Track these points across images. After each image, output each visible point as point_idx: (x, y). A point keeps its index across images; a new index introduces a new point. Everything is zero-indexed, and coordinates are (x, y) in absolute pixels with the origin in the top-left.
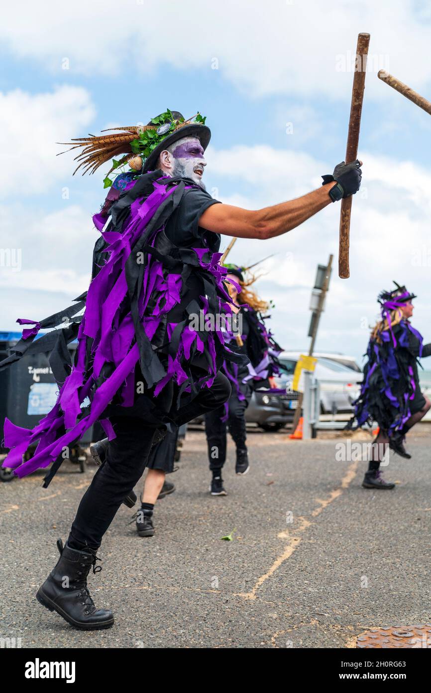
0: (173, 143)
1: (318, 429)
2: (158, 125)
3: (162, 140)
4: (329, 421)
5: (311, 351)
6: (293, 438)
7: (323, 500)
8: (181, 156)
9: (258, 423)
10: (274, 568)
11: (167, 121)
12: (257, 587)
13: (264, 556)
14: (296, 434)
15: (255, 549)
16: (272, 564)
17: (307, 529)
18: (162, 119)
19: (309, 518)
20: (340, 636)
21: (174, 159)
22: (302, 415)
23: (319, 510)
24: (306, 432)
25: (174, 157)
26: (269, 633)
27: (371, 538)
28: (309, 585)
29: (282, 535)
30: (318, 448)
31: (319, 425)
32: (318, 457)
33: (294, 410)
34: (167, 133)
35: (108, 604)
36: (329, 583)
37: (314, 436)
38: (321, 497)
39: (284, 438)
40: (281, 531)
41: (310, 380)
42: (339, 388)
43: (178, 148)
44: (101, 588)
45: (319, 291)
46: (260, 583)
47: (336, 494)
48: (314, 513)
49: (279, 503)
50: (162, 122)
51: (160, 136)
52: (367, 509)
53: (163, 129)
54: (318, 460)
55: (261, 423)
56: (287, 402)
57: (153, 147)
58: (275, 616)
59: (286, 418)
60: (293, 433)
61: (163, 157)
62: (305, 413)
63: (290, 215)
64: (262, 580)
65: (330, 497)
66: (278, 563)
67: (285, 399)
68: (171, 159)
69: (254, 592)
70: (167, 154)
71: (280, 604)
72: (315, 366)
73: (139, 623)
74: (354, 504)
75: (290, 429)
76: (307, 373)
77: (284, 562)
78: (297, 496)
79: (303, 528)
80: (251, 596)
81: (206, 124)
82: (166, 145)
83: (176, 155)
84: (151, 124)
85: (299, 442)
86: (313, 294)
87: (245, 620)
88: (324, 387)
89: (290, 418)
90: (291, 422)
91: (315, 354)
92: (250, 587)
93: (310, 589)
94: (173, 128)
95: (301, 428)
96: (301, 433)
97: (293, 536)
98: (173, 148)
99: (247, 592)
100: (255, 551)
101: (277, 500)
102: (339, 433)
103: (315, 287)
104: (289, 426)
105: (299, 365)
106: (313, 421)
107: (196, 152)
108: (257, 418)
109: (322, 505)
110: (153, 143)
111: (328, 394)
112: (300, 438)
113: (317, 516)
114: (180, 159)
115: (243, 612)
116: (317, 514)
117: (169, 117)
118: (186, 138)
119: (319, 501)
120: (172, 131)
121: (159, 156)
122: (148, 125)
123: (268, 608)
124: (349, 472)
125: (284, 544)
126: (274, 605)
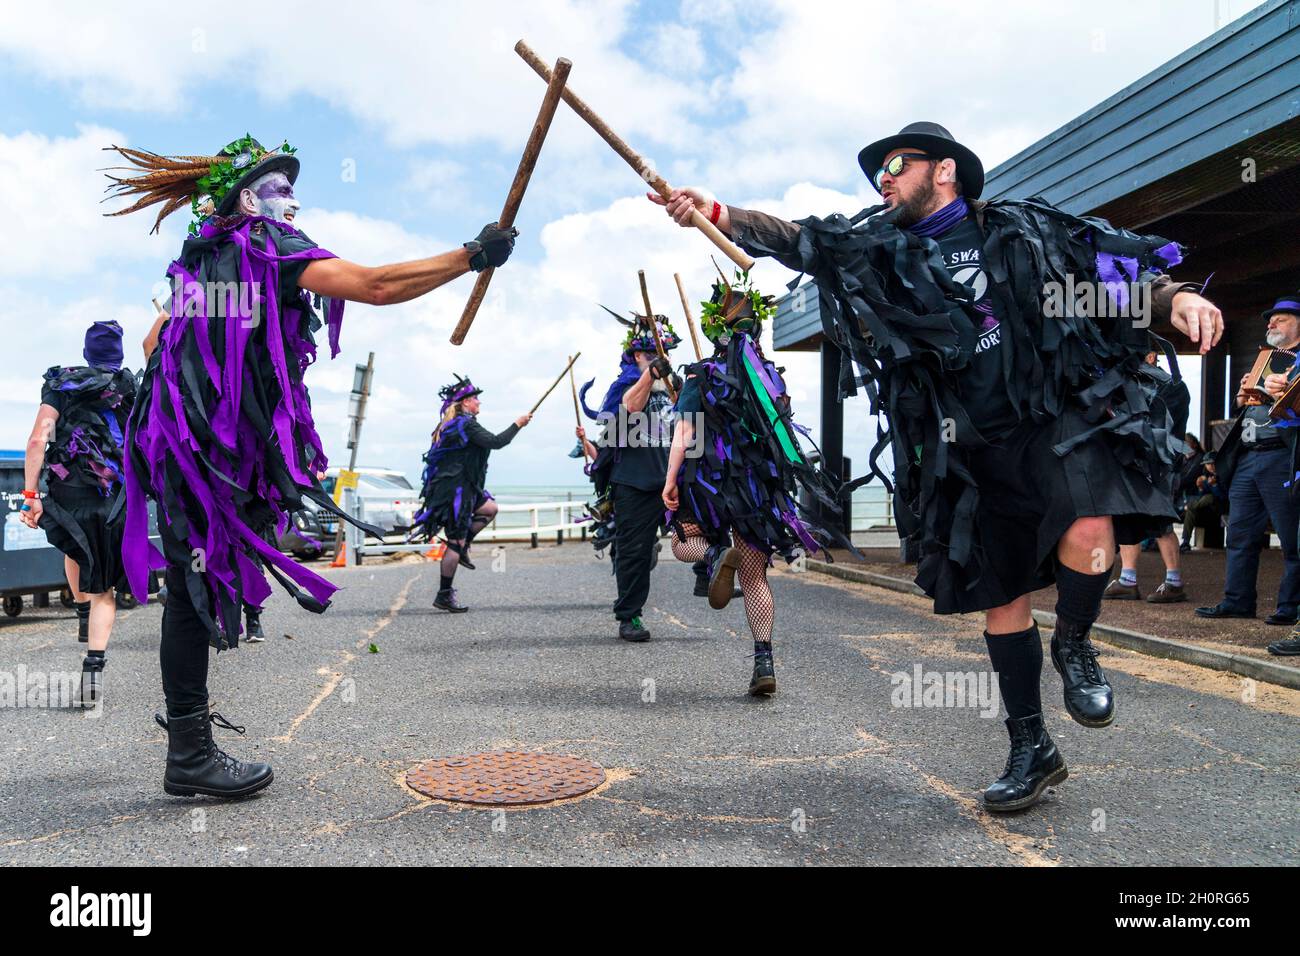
0: (256, 179)
1: (363, 555)
2: (232, 155)
3: (242, 175)
4: (375, 545)
5: (352, 466)
6: (335, 566)
7: (369, 630)
8: (269, 196)
9: (292, 551)
10: (312, 707)
11: (245, 151)
12: (293, 728)
13: (301, 695)
14: (338, 562)
15: (291, 688)
16: (310, 703)
17: (351, 663)
18: (238, 147)
19: (353, 650)
20: (388, 772)
21: (259, 201)
22: (344, 539)
23: (364, 641)
24: (350, 558)
25: (259, 198)
26: (308, 776)
27: (422, 667)
28: (353, 722)
29: (323, 671)
30: (364, 575)
31: (364, 550)
32: (364, 585)
33: (335, 534)
34: (248, 166)
35: (114, 762)
36: (375, 718)
37: (358, 562)
38: (367, 627)
39: (324, 566)
40: (321, 667)
41: (352, 498)
42: (386, 507)
43: (263, 186)
44: (105, 745)
45: (357, 397)
46: (297, 724)
47: (384, 623)
48: (359, 645)
49: (319, 637)
50: (238, 152)
51: (239, 171)
52: (419, 637)
53: (242, 160)
54: (363, 588)
55: (297, 551)
56: (326, 525)
57: (230, 185)
58: (314, 758)
59: (326, 544)
60: (334, 561)
61: (244, 198)
62: (347, 536)
63: (416, 280)
64: (298, 721)
65: (377, 626)
66: (318, 700)
67: (324, 522)
68: (255, 200)
69: (290, 734)
70: (248, 193)
71: (320, 744)
72: (357, 483)
73: (152, 780)
74: (404, 632)
75: (330, 556)
76: (348, 490)
77: (324, 700)
78: (340, 628)
79: (346, 662)
80: (287, 739)
81: (295, 155)
82: (247, 182)
83: (260, 195)
84: (223, 154)
85: (342, 569)
86: (352, 400)
87: (279, 765)
88: (368, 507)
89: (332, 543)
90: (331, 548)
91: (355, 470)
92: (285, 730)
93: (355, 726)
94: (254, 160)
95: (344, 554)
96: (344, 560)
97: (334, 671)
98: (257, 186)
99: (281, 735)
100: (290, 691)
101: (316, 634)
102: (386, 558)
103: (354, 391)
104: (328, 553)
105: (339, 482)
106: (357, 546)
107: (286, 192)
108: (292, 544)
109: (368, 636)
110: (229, 180)
111: (373, 514)
112: (343, 566)
113: (362, 648)
114: (267, 200)
115: (277, 757)
116: (362, 645)
117: (247, 144)
118: (271, 174)
119: (365, 632)
120: (254, 163)
121: (238, 197)
122: (219, 155)
123: (307, 751)
124: (398, 599)
125: (325, 679)
126: (312, 747)
